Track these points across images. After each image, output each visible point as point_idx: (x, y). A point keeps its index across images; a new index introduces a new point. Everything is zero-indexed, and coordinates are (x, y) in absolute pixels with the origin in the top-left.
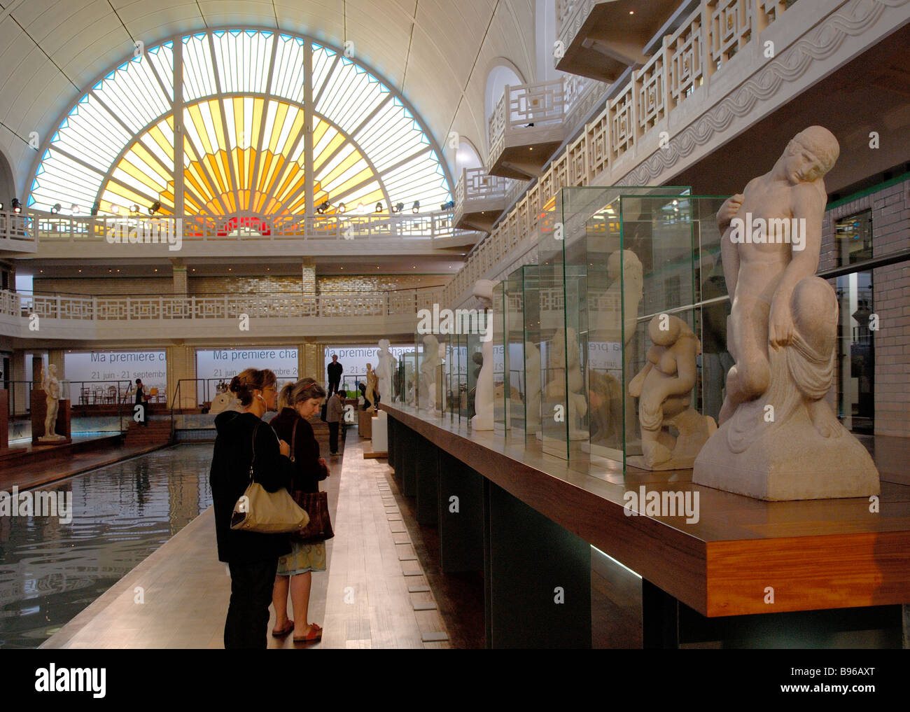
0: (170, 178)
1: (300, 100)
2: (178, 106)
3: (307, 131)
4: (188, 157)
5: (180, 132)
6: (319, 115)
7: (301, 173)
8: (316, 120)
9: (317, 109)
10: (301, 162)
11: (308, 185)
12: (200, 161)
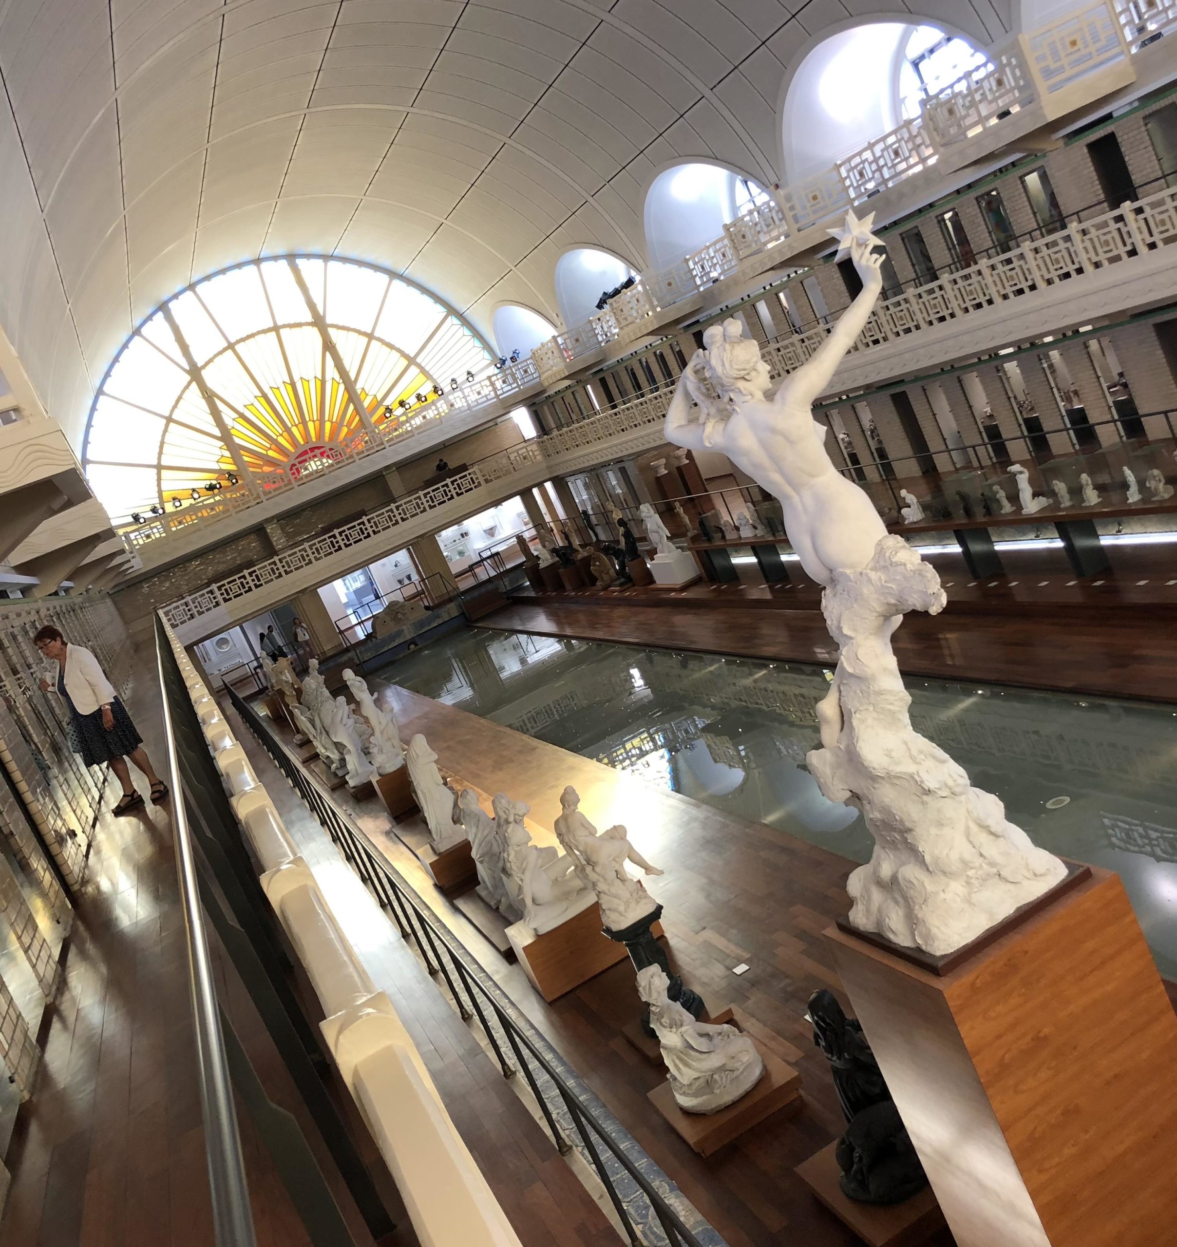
0: (221, 444)
1: (310, 319)
2: (195, 373)
3: (328, 346)
4: (228, 416)
5: (209, 396)
6: (333, 326)
7: (342, 387)
8: (331, 331)
9: (329, 321)
10: (337, 377)
11: (352, 397)
12: (242, 416)
